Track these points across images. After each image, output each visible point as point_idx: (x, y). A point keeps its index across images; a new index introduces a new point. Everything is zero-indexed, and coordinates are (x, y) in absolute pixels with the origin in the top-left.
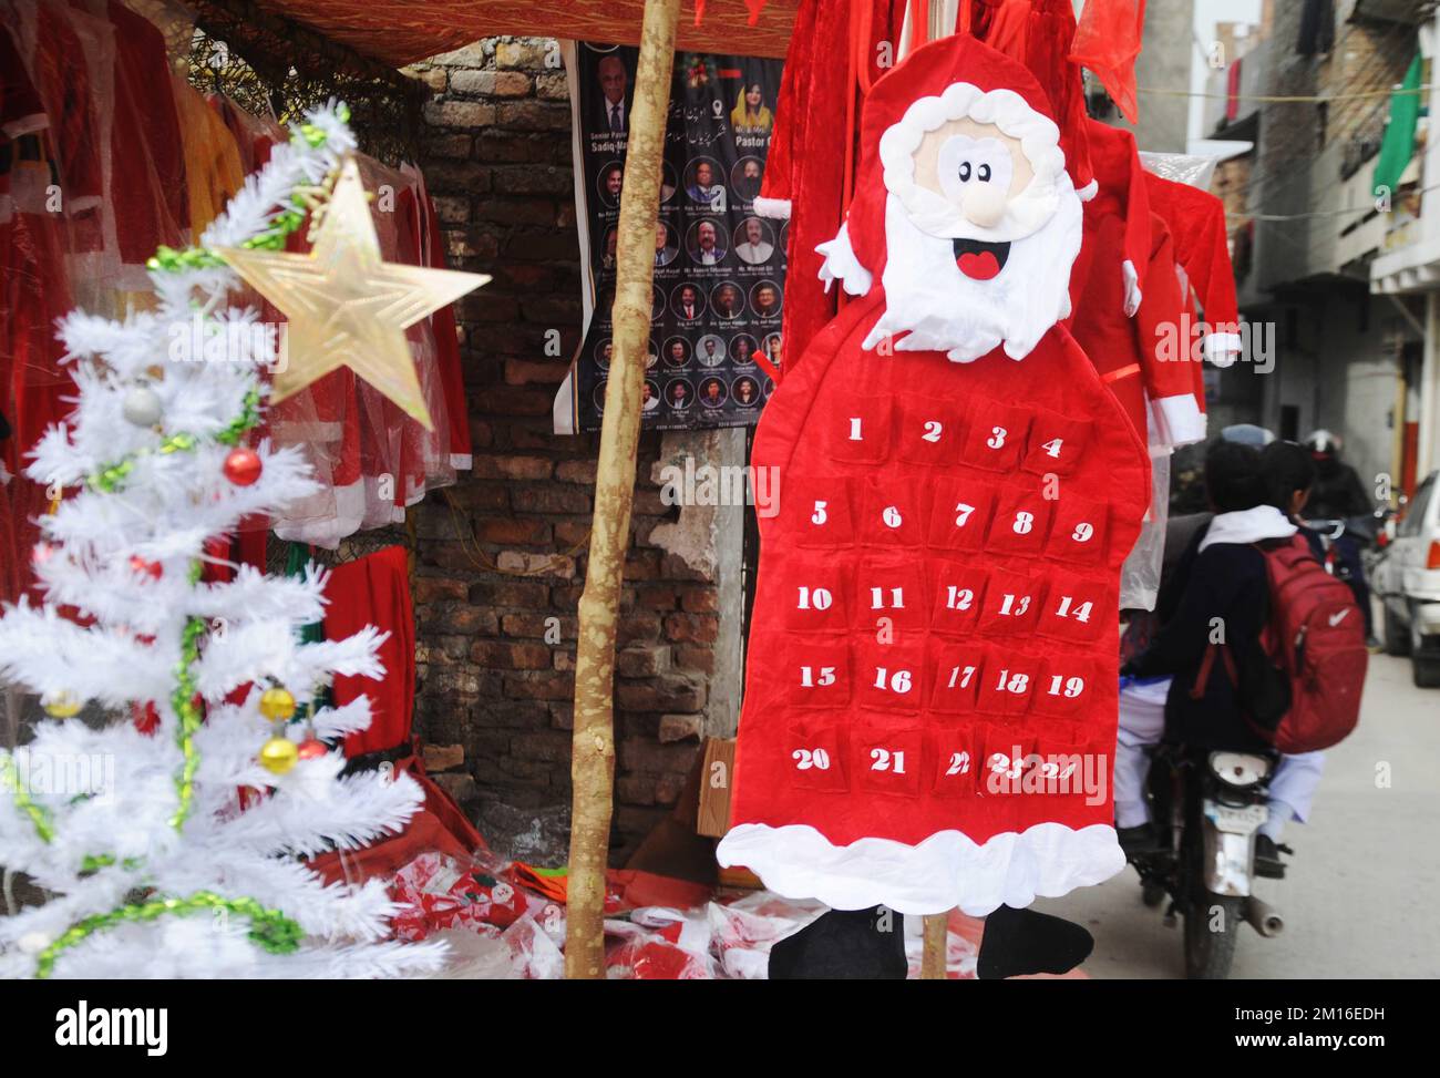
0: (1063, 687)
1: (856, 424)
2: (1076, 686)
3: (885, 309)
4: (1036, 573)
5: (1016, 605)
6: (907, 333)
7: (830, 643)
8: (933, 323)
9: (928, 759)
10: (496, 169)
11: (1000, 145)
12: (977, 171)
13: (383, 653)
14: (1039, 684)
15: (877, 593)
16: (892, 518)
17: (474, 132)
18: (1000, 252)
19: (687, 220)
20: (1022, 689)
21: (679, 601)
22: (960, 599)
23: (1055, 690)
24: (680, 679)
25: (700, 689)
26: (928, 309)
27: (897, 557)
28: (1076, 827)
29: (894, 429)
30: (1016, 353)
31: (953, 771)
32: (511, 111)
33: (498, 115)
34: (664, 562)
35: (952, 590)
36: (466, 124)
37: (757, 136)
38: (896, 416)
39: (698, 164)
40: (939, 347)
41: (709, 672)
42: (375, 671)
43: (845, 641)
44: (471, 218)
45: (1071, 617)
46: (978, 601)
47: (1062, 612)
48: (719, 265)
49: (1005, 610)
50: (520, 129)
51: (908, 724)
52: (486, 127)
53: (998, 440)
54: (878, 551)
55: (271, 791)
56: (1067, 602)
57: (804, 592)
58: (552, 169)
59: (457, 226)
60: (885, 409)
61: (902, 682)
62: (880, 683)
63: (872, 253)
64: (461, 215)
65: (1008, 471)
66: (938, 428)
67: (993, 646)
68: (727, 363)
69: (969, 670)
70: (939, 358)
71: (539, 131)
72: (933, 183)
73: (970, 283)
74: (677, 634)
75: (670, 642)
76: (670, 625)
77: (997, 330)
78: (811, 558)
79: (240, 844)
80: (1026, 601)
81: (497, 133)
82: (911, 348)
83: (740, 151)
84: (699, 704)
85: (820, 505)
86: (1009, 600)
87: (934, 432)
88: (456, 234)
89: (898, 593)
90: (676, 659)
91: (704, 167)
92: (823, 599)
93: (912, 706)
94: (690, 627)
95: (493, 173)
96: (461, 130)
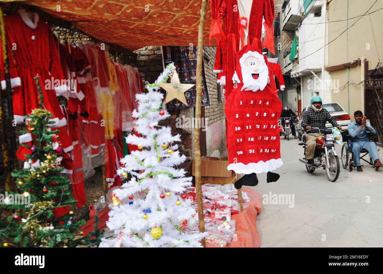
0: (273, 138)
1: (241, 102)
2: (275, 138)
3: (243, 85)
4: (267, 122)
5: (266, 127)
6: (247, 88)
7: (241, 135)
8: (251, 86)
9: (257, 150)
10: (149, 67)
11: (256, 60)
12: (253, 63)
13: (181, 138)
14: (270, 138)
15: (247, 127)
16: (248, 115)
17: (145, 61)
18: (258, 75)
19: (182, 73)
20: (267, 139)
21: (185, 138)
22: (258, 126)
23: (272, 139)
24: (187, 150)
25: (190, 152)
26: (250, 84)
27: (249, 121)
28: (276, 159)
29: (246, 102)
30: (262, 90)
31: (261, 152)
32: (151, 57)
33: (149, 58)
34: (182, 131)
35: (257, 125)
36: (143, 60)
37: (193, 58)
38: (247, 100)
39: (183, 63)
40: (251, 90)
41: (191, 149)
42: (180, 140)
43: (243, 134)
44: (146, 75)
45: (273, 128)
46: (260, 127)
47: (271, 127)
48: (188, 80)
49: (264, 128)
50: (153, 60)
51: (254, 146)
52: (147, 60)
53: (260, 103)
54: (246, 121)
55: (169, 157)
56: (272, 125)
57: (236, 128)
58: (158, 66)
59: (143, 77)
60: (245, 99)
61: (252, 139)
62: (249, 140)
63: (240, 77)
64: (144, 75)
65: (262, 107)
66: (253, 101)
67: (263, 133)
68: (190, 97)
69: (261, 137)
70: (251, 91)
71: (156, 60)
72: (248, 66)
73: (254, 80)
74: (185, 143)
75: (184, 144)
76: (184, 142)
77: (259, 86)
78: (236, 123)
79: (163, 165)
80: (267, 126)
81: (149, 61)
82: (247, 90)
83: (190, 61)
84: (190, 154)
85: (237, 115)
86: (265, 126)
87: (252, 102)
88: (143, 78)
89: (250, 126)
90: (185, 147)
91: (184, 64)
92: (239, 128)
93: (254, 143)
94: (187, 142)
95: (149, 68)
96: (143, 61)
